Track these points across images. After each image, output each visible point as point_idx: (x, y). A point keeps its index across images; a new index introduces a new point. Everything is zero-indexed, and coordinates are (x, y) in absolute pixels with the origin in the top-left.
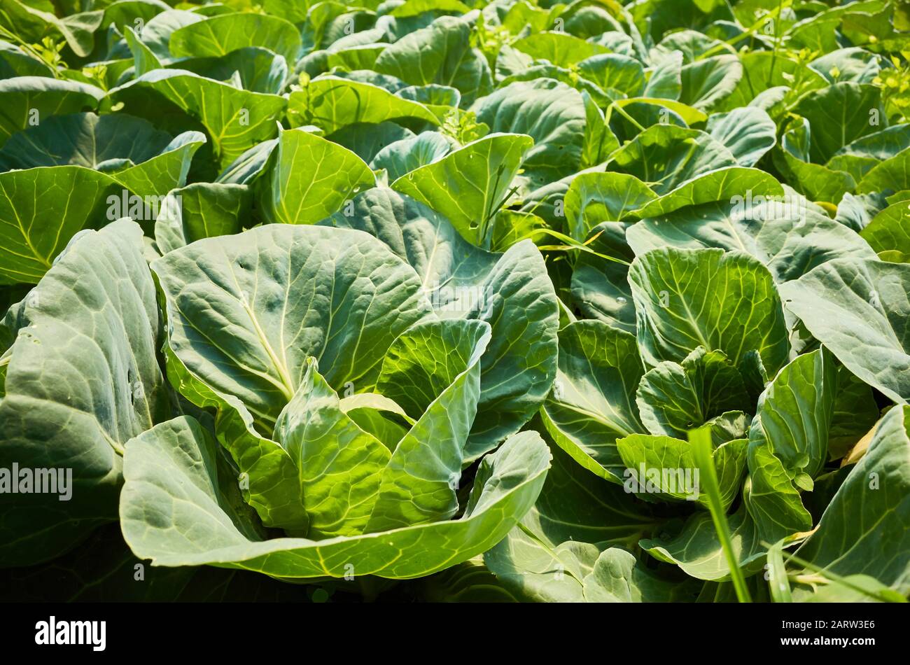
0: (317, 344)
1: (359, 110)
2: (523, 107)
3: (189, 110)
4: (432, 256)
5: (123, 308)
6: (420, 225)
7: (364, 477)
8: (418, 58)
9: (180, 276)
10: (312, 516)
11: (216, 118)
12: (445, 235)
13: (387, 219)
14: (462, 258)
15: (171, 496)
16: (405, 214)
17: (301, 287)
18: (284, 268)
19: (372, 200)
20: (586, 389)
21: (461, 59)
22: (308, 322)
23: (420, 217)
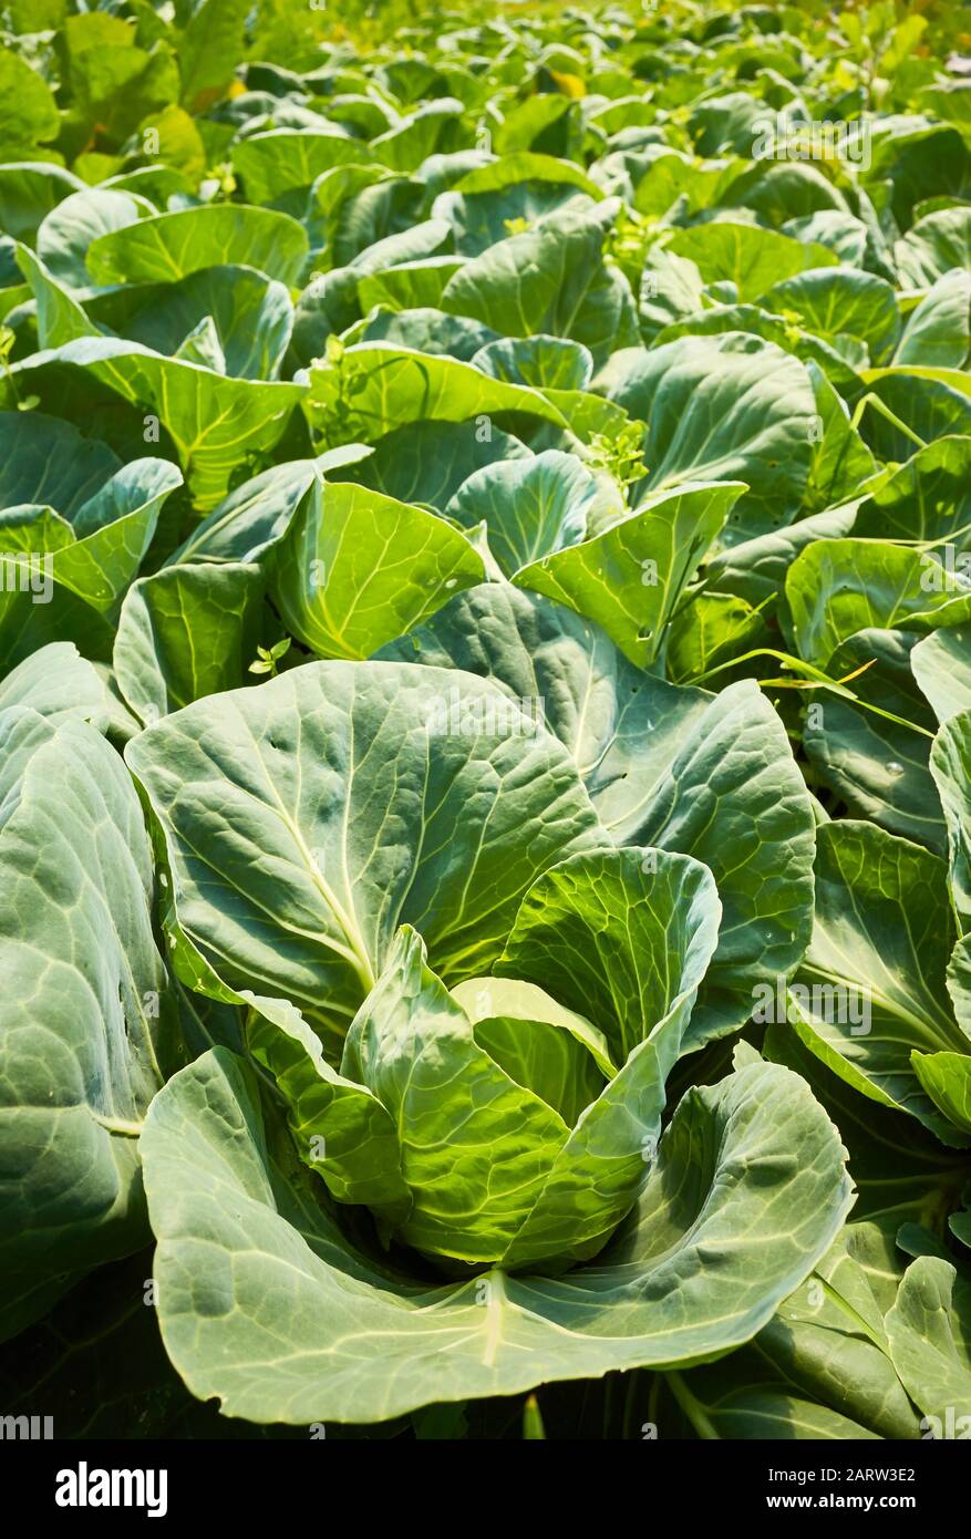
0: (402, 874)
1: (427, 398)
2: (702, 386)
3: (138, 401)
4: (585, 705)
5: (106, 879)
6: (562, 650)
7: (515, 1153)
8: (515, 286)
9: (173, 767)
10: (417, 1192)
11: (185, 418)
12: (605, 665)
13: (507, 641)
14: (627, 697)
15: (226, 1251)
16: (538, 630)
17: (374, 776)
18: (344, 744)
19: (481, 607)
20: (846, 939)
21: (588, 283)
22: (387, 838)
23: (563, 636)
